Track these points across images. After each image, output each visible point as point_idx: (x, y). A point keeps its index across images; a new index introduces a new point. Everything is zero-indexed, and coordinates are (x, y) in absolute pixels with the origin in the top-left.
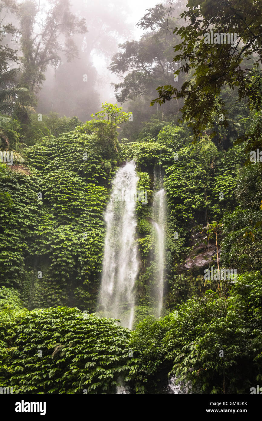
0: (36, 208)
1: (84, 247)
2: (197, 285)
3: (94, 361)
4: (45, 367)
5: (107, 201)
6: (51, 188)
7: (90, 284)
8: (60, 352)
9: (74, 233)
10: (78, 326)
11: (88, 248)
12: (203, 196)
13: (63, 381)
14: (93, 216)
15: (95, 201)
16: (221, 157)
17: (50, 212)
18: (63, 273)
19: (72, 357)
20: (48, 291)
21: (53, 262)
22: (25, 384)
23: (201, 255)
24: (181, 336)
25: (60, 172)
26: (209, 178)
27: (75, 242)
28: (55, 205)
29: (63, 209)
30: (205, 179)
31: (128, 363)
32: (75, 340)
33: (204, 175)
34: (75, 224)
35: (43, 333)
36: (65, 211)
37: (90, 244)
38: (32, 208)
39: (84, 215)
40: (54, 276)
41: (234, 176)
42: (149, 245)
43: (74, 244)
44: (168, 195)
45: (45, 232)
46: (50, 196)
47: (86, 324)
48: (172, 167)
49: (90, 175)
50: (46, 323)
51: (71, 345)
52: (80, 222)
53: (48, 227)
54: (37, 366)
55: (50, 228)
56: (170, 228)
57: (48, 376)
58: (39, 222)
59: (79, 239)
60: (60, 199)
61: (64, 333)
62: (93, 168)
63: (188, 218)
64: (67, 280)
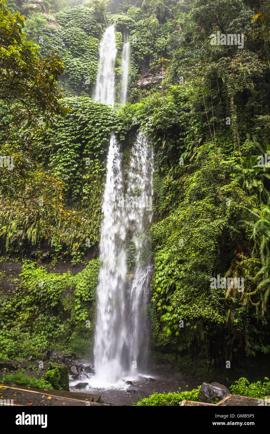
0: (61, 48)
1: (86, 70)
2: (143, 94)
3: (100, 123)
4: (75, 125)
5: (99, 46)
6: (69, 37)
7: (89, 90)
8: (82, 118)
9: (81, 62)
10: (91, 106)
11: (89, 71)
12: (150, 48)
13: (84, 132)
14: (91, 54)
15: (92, 46)
16: (160, 27)
17: (69, 51)
18: (75, 83)
19: (89, 121)
20: (68, 92)
21: (70, 77)
22: (65, 132)
23: (146, 79)
24: (144, 113)
25: (74, 28)
26: (153, 38)
27: (82, 67)
28: (71, 47)
29: (76, 49)
30: (151, 39)
31: (117, 124)
32: (90, 112)
33: (151, 36)
34: (82, 57)
35: (73, 108)
36: (77, 50)
37: (90, 69)
38: (59, 47)
39: (87, 53)
40: (71, 84)
41: (166, 38)
42: (120, 72)
43: (81, 68)
44: (132, 46)
45: (66, 61)
46: (68, 41)
47: (95, 105)
48: (134, 31)
49: (90, 31)
50: (74, 103)
51: (88, 115)
52: (85, 57)
53: (68, 58)
54: (71, 124)
55: (68, 59)
56: (131, 63)
57: (76, 129)
58: (63, 55)
59: (84, 66)
60: (74, 43)
61: (84, 109)
62: (92, 27)
63: (141, 59)
64: (77, 87)
